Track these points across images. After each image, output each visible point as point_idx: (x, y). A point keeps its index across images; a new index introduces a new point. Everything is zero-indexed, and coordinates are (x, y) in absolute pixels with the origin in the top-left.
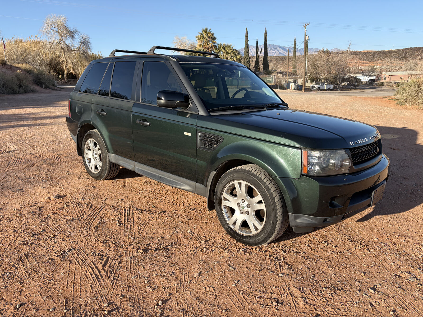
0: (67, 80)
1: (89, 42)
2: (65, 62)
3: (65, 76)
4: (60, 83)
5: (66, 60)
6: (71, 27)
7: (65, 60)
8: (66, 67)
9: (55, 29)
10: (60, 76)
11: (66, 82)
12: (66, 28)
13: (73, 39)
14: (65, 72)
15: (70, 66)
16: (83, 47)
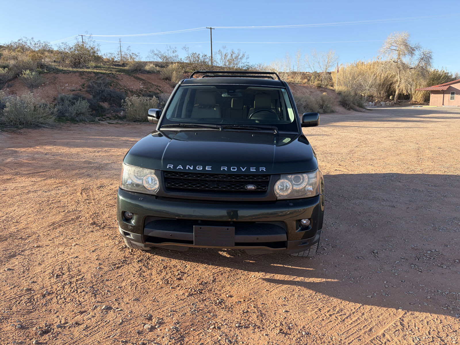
0: (396, 101)
1: (430, 58)
2: (399, 82)
3: (395, 96)
4: (388, 104)
5: (401, 79)
6: (412, 43)
7: (399, 80)
8: (398, 86)
9: (394, 48)
10: (391, 97)
11: (395, 103)
12: (406, 45)
13: (412, 56)
14: (397, 93)
15: (403, 86)
16: (423, 64)
